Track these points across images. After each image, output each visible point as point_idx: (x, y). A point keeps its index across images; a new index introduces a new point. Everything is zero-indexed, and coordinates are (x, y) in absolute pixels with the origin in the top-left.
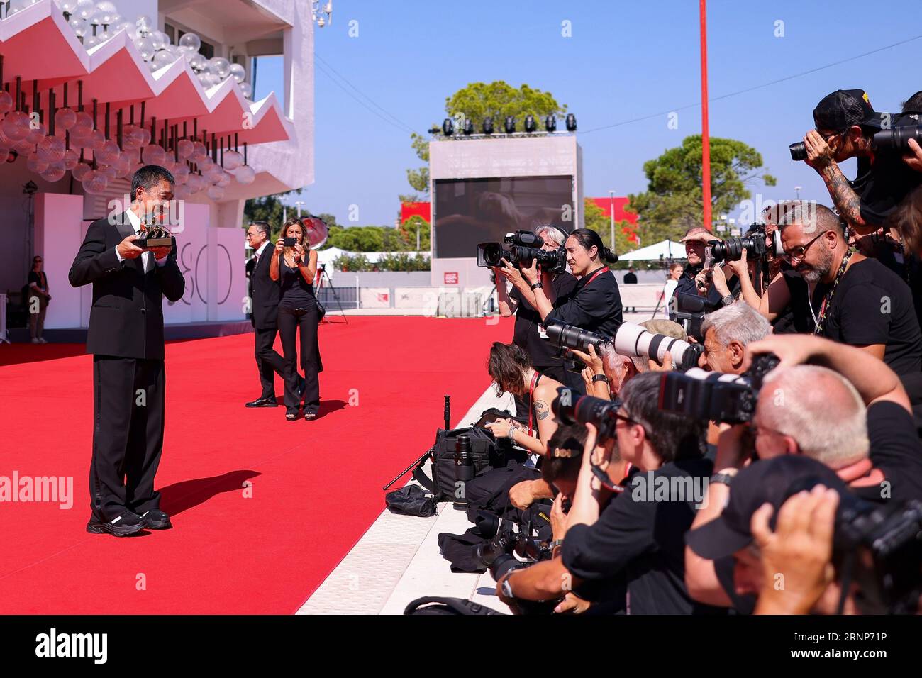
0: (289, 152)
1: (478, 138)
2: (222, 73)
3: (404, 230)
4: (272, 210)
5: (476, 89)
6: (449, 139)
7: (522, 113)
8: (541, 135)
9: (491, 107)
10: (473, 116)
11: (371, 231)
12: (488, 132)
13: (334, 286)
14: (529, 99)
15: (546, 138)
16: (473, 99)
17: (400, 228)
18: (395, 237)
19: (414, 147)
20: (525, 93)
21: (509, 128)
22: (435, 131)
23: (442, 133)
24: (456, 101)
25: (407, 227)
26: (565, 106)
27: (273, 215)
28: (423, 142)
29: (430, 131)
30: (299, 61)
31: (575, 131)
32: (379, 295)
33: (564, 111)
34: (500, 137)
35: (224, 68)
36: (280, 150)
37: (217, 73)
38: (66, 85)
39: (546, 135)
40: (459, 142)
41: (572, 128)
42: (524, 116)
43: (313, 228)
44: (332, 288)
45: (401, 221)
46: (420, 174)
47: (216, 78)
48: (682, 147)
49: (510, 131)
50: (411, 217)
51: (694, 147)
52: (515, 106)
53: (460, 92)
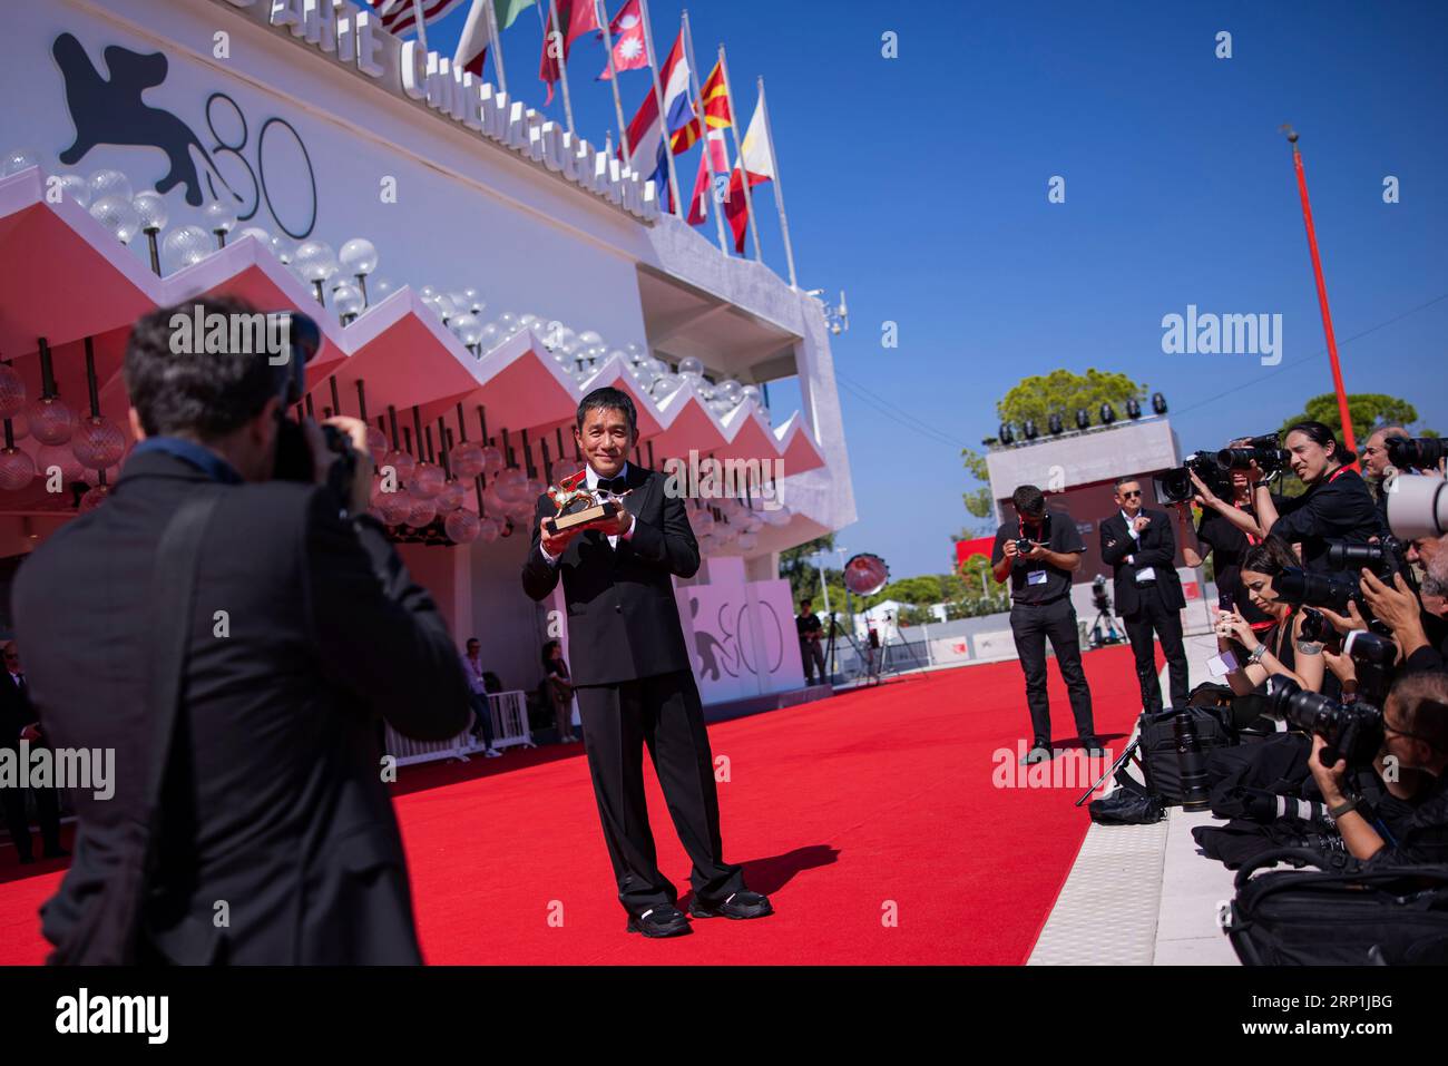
0: (822, 487)
1: (1045, 441)
2: (733, 398)
3: (965, 574)
4: (801, 576)
5: (1031, 384)
6: (1008, 448)
7: (1094, 403)
8: (1123, 425)
9: (1053, 403)
10: (1033, 417)
11: (924, 582)
12: (1056, 432)
13: (909, 641)
14: (1099, 385)
15: (1130, 428)
16: (1029, 396)
17: (958, 573)
18: (955, 584)
19: (967, 466)
20: (1093, 379)
21: (1082, 423)
22: (990, 442)
23: (999, 442)
24: (1009, 404)
25: (967, 569)
26: (1145, 386)
27: (803, 581)
28: (977, 458)
29: (984, 443)
30: (818, 379)
31: (1166, 414)
32: (954, 646)
33: (1144, 393)
34: (1072, 435)
35: (735, 391)
36: (811, 487)
37: (729, 399)
38: (558, 431)
39: (1129, 424)
40: (1022, 449)
41: (1161, 410)
42: (1096, 408)
43: (869, 569)
44: (906, 644)
45: (957, 566)
46: (978, 497)
47: (729, 405)
48: (1306, 413)
49: (1084, 426)
50: (971, 557)
51: (1321, 410)
52: (1084, 397)
53: (1012, 392)
